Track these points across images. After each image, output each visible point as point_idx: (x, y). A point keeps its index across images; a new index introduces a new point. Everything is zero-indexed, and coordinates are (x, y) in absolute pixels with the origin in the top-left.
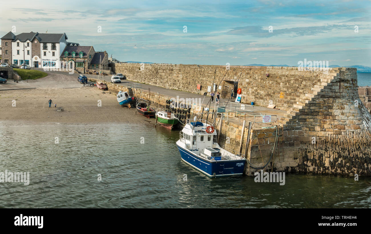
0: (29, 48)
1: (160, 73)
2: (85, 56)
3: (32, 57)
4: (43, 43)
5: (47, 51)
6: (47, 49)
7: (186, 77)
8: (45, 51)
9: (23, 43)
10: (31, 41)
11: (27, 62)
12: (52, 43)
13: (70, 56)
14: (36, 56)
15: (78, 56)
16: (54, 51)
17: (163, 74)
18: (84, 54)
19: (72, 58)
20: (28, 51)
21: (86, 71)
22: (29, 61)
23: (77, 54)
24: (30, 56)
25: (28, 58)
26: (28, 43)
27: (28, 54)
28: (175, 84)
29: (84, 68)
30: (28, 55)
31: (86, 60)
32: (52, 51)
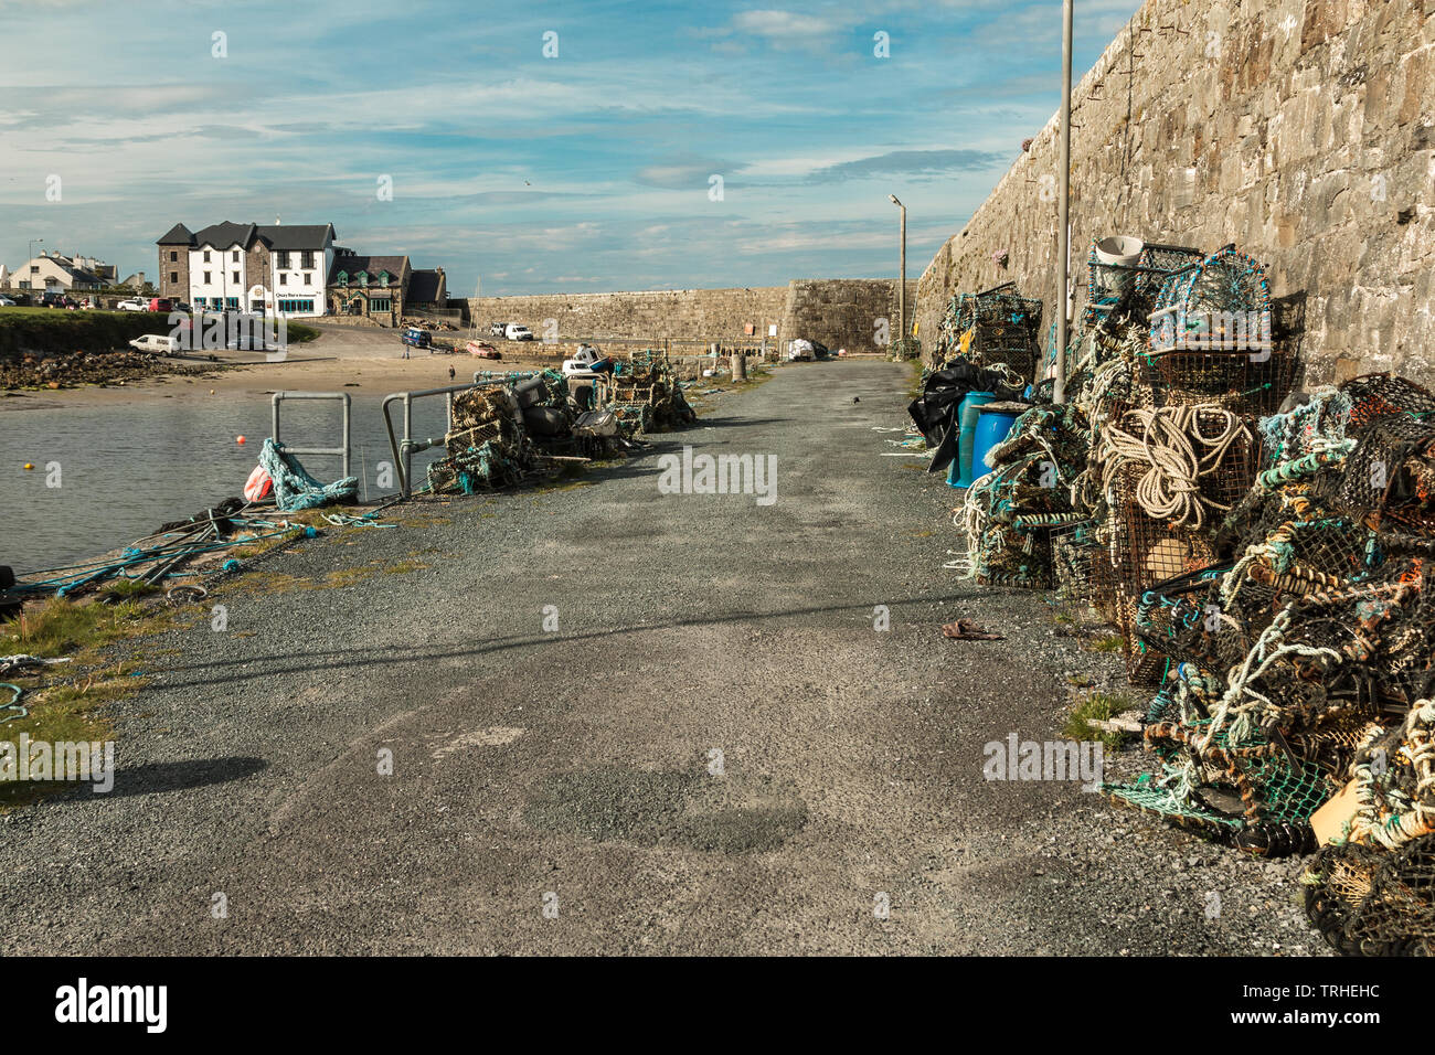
0: (240, 267)
1: (639, 312)
2: (395, 283)
3: (248, 289)
4: (278, 251)
5: (290, 274)
6: (288, 268)
7: (715, 313)
8: (283, 271)
9: (221, 253)
10: (245, 246)
11: (233, 302)
12: (302, 251)
13: (352, 284)
14: (257, 287)
15: (374, 283)
16: (308, 271)
17: (651, 313)
18: (392, 278)
19: (360, 287)
20: (236, 276)
21: (398, 322)
22: (237, 300)
23: (371, 278)
24: (241, 288)
25: (236, 291)
26: (236, 255)
27: (236, 279)
28: (687, 331)
29: (393, 313)
30: (236, 285)
31: (399, 291)
32: (302, 273)
